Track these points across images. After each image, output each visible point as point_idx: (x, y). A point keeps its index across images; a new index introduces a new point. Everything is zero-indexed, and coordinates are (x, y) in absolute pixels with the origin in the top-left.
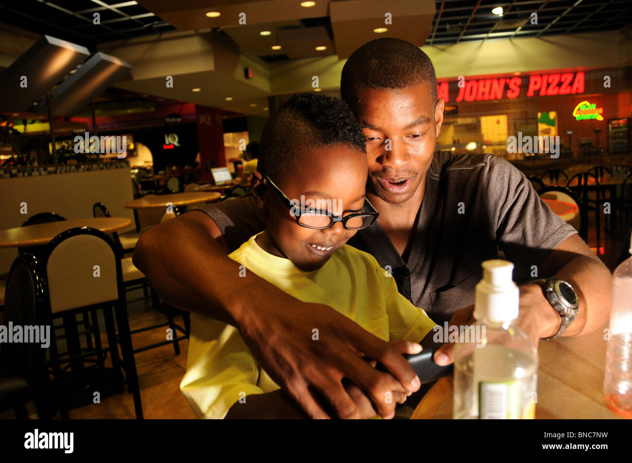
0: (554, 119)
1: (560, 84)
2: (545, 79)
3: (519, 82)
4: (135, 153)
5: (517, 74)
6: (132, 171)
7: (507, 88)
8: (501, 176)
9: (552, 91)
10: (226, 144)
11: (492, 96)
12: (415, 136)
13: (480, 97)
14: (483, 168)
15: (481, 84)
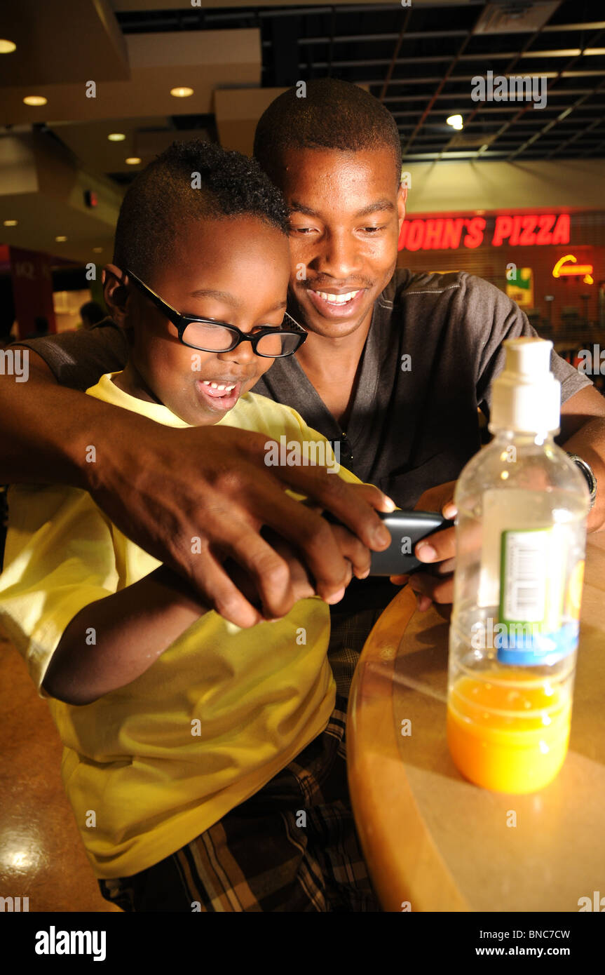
0: (528, 281)
1: (537, 230)
2: (517, 221)
3: (482, 224)
5: (480, 212)
7: (465, 232)
8: (483, 303)
9: (527, 240)
10: (58, 309)
11: (445, 244)
12: (370, 230)
13: (427, 245)
14: (456, 291)
15: (430, 225)
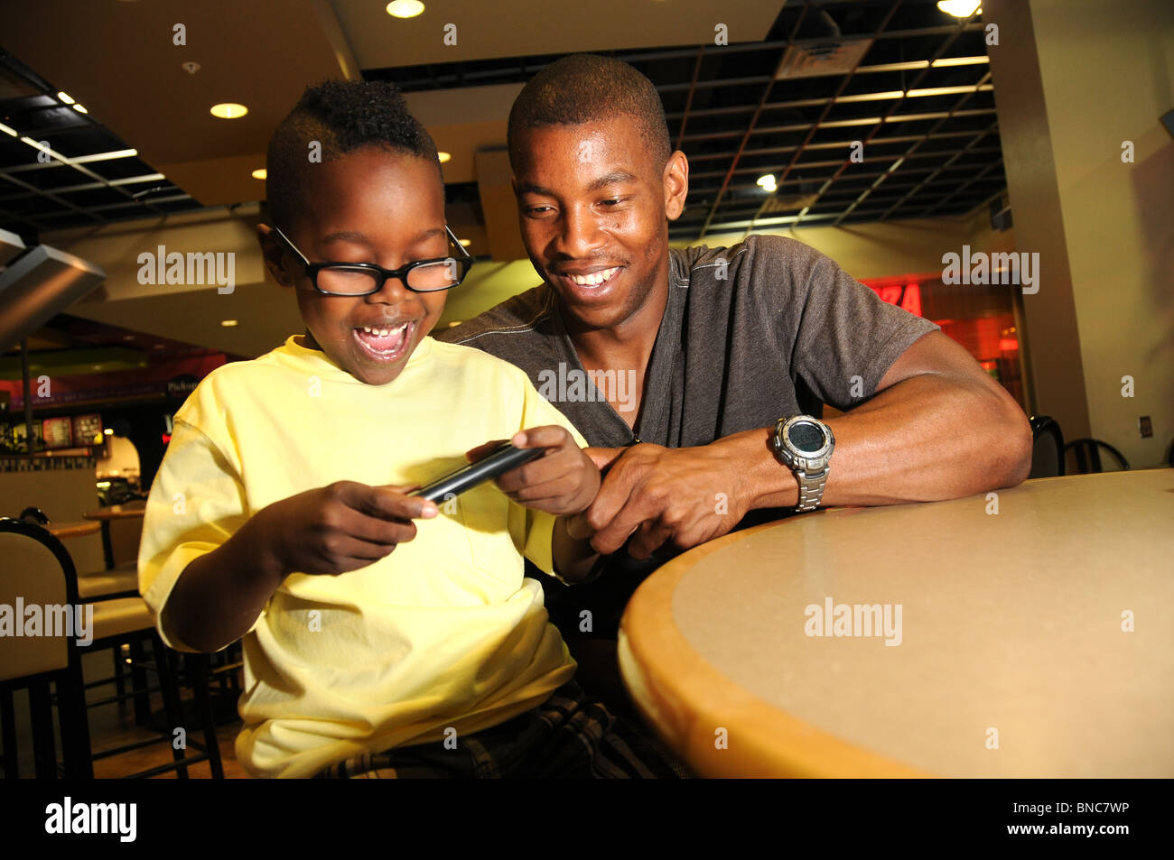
4: (105, 453)
6: (100, 485)
12: (609, 203)
14: (743, 257)
